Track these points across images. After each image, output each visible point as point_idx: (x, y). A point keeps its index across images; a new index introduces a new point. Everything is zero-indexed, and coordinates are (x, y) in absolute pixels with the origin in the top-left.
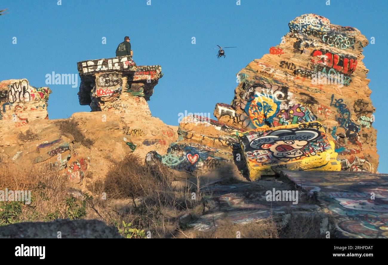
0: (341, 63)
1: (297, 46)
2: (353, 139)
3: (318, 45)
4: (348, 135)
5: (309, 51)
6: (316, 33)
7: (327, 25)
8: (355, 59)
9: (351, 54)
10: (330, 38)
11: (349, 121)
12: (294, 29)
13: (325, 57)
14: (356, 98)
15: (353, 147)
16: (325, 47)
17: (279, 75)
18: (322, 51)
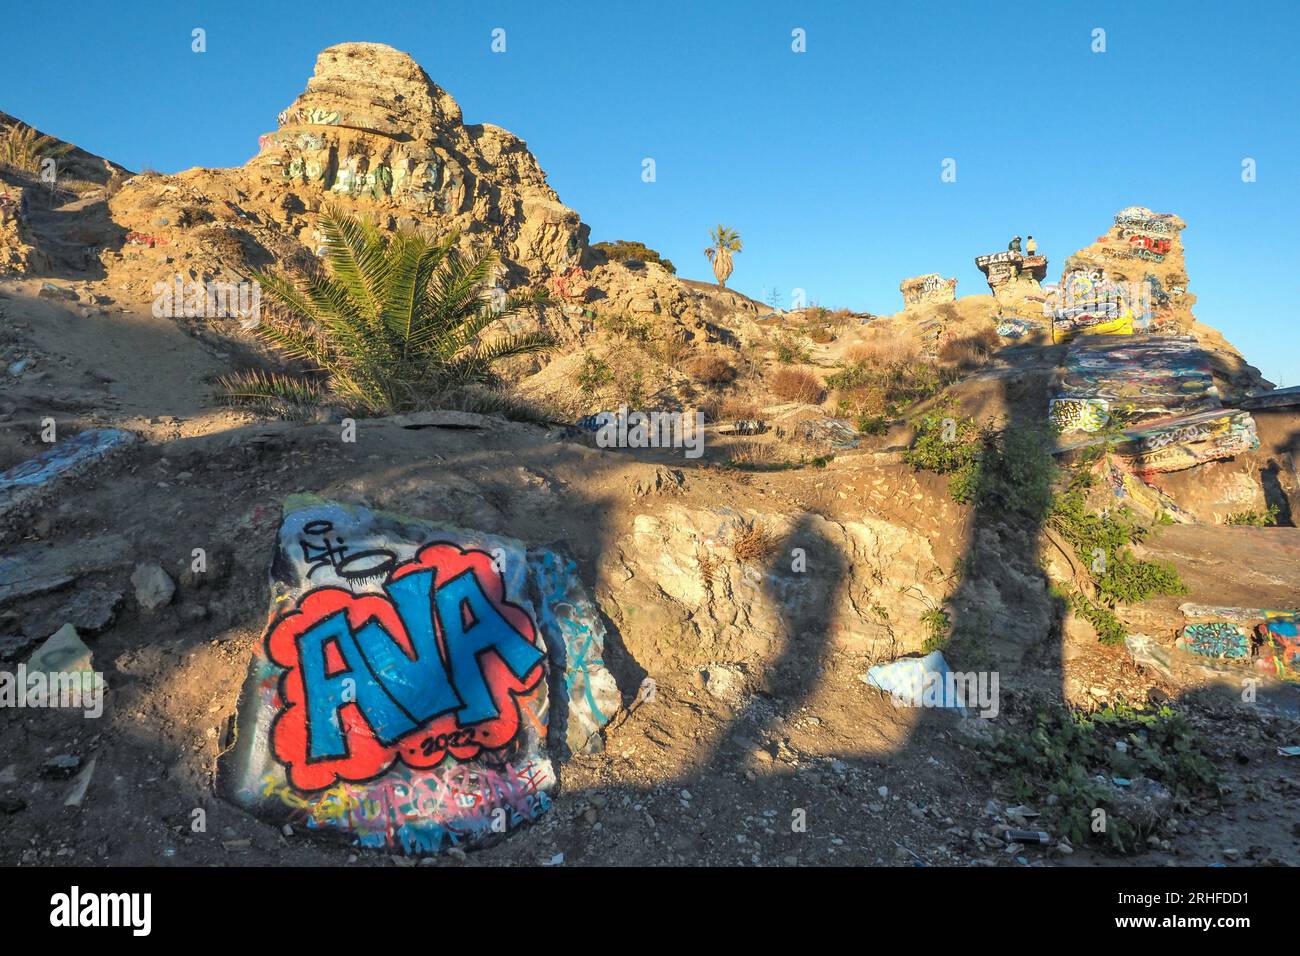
0: (1156, 245)
1: (1120, 235)
2: (1164, 306)
3: (1138, 231)
4: (1160, 303)
5: (1128, 238)
6: (1136, 223)
7: (1148, 214)
8: (1169, 241)
9: (1167, 237)
10: (1149, 225)
11: (1160, 292)
12: (1118, 221)
13: (1142, 241)
14: (1168, 272)
15: (1163, 312)
16: (1143, 233)
17: (1100, 259)
18: (1140, 237)
